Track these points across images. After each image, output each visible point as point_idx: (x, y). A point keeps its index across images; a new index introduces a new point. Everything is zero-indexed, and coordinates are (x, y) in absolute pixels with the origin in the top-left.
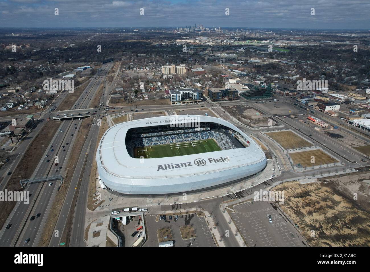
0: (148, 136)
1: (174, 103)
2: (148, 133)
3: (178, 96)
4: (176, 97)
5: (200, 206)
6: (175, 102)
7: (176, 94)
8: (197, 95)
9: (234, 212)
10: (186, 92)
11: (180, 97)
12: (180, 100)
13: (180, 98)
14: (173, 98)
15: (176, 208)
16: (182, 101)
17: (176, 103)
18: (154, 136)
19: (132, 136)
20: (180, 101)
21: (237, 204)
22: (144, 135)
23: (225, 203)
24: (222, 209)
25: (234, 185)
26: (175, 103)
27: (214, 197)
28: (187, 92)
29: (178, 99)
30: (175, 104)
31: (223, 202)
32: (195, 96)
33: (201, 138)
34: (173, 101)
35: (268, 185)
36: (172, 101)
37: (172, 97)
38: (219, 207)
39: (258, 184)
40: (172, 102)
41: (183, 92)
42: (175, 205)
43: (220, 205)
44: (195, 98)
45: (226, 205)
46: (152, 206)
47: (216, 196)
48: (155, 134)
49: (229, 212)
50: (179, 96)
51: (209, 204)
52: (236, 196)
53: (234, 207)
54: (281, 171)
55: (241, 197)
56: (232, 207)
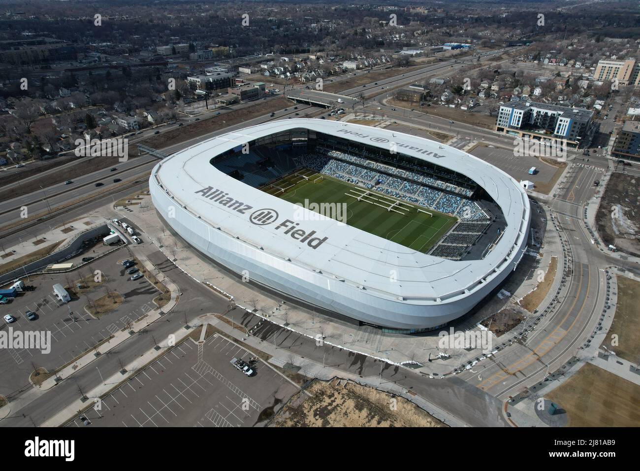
0: (340, 157)
1: (502, 130)
2: (344, 152)
3: (516, 114)
4: (509, 117)
5: (186, 290)
6: (506, 129)
7: (511, 109)
8: (568, 124)
9: (197, 343)
10: (546, 113)
11: (519, 117)
12: (518, 124)
13: (519, 121)
14: (503, 116)
15: (164, 266)
16: (522, 128)
17: (508, 132)
18: (352, 164)
19: (318, 147)
20: (517, 128)
21: (228, 337)
22: (335, 154)
23: (220, 318)
24: (195, 322)
25: (296, 308)
26: (505, 131)
27: (227, 297)
28: (550, 113)
29: (514, 123)
30: (504, 133)
31: (216, 314)
32: (560, 125)
33: (434, 206)
34: (501, 123)
36: (498, 122)
37: (502, 113)
38: (198, 316)
39: (340, 347)
40: (497, 126)
41: (539, 110)
42: (172, 263)
43: (208, 314)
44: (558, 132)
45: (215, 322)
46: (152, 243)
47: (232, 297)
48: (353, 159)
49: (196, 335)
50: (518, 115)
51: (199, 298)
52: (257, 325)
53: (216, 335)
54: (457, 376)
55: (261, 336)
56: (214, 333)
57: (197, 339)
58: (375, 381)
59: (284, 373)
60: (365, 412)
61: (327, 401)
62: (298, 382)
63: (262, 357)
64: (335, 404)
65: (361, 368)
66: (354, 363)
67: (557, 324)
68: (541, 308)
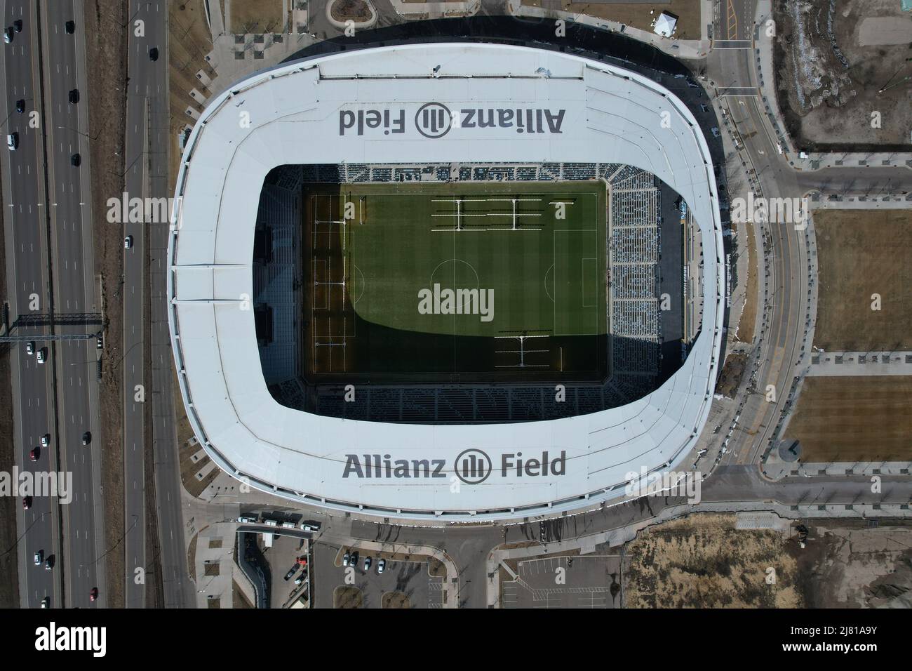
5: (443, 543)
9: (514, 581)
15: (386, 535)
23: (506, 547)
24: (491, 566)
27: (488, 523)
31: (498, 546)
35: (646, 508)
38: (485, 559)
42: (388, 524)
43: (492, 551)
45: (506, 554)
46: (331, 517)
49: (505, 576)
51: (465, 543)
52: (542, 531)
53: (520, 564)
54: (720, 465)
55: (554, 538)
56: (516, 564)
57: (511, 578)
58: (666, 513)
59: (600, 554)
60: (674, 540)
61: (645, 550)
62: (616, 553)
63: (573, 554)
64: (651, 549)
65: (650, 509)
66: (642, 509)
67: (774, 345)
68: (757, 333)
